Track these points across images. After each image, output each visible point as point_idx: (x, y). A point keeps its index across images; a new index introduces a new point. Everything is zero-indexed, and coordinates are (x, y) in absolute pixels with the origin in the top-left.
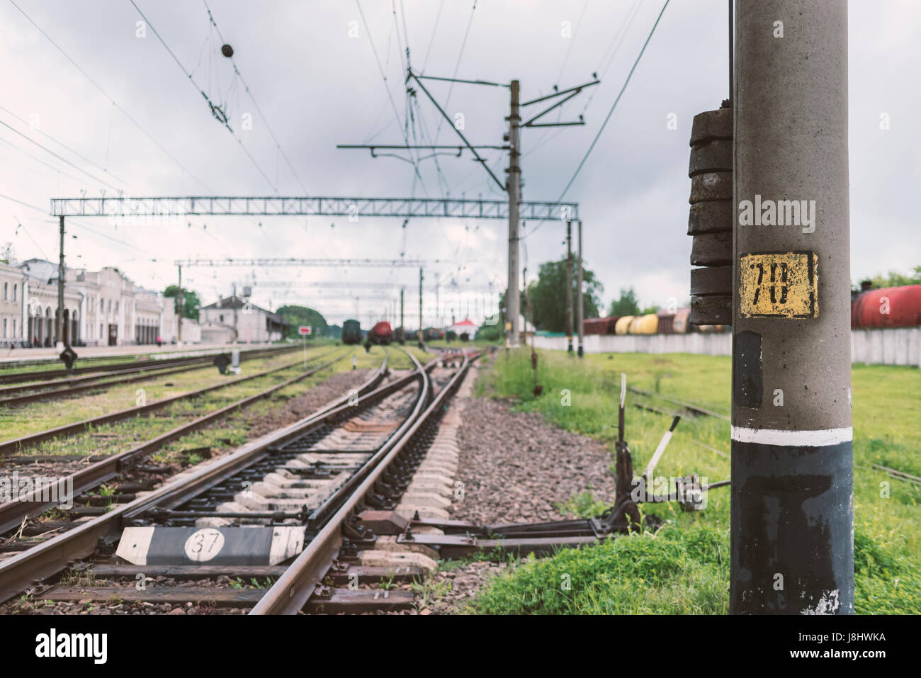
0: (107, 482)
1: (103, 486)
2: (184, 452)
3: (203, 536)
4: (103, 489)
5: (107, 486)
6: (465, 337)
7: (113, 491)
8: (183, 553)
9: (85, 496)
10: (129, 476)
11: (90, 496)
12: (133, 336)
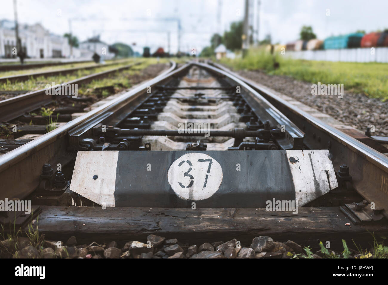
0: (46, 106)
1: (43, 109)
2: (97, 89)
3: (189, 162)
4: (43, 111)
5: (46, 109)
6: (194, 56)
7: (52, 112)
8: (167, 189)
9: (29, 116)
10: (63, 102)
11: (33, 116)
12: (51, 54)
